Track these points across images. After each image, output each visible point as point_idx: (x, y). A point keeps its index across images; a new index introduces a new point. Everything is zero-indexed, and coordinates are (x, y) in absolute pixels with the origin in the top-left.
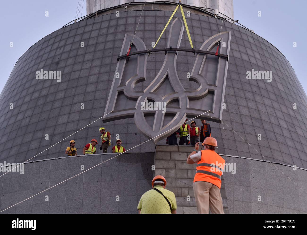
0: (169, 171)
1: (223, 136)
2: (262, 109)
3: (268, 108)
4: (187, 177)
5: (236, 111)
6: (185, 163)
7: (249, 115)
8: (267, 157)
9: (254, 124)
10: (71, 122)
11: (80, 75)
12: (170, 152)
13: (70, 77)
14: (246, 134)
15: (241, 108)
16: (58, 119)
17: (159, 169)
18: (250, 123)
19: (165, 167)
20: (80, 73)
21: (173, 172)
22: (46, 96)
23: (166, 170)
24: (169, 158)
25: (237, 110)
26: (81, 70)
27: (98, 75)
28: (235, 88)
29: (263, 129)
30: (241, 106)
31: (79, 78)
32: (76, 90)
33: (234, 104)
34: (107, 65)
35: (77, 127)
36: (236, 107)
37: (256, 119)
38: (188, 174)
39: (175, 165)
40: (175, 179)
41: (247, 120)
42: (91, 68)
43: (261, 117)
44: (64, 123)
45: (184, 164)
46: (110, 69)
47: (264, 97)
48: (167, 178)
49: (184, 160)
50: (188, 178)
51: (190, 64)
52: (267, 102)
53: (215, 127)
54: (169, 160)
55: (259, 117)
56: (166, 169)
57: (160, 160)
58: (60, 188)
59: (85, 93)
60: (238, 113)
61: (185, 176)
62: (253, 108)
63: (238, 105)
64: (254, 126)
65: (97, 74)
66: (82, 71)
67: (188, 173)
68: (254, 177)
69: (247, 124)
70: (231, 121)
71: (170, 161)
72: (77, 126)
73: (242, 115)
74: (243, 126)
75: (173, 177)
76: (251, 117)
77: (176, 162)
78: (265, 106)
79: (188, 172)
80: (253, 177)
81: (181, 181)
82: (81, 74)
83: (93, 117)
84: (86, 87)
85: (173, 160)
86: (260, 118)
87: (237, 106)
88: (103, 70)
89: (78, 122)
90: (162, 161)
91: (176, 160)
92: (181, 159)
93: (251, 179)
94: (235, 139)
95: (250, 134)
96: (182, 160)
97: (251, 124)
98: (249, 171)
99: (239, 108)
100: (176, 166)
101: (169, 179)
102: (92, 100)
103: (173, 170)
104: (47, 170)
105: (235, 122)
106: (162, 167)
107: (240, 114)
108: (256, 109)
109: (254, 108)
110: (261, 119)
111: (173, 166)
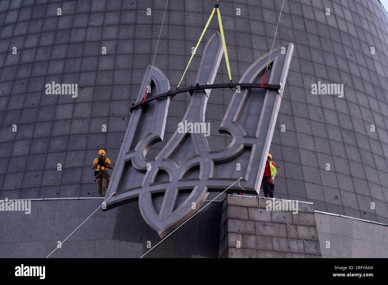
0: (247, 238)
1: (302, 161)
2: (355, 112)
3: (363, 110)
4: (271, 249)
5: (320, 118)
6: (268, 225)
7: (337, 124)
8: (363, 195)
9: (345, 140)
10: (78, 119)
11: (86, 37)
12: (248, 207)
13: (70, 38)
14: (334, 158)
15: (326, 112)
16: (56, 110)
17: (234, 234)
18: (339, 139)
19: (241, 231)
20: (86, 32)
21: (253, 238)
22: (32, 64)
23: (243, 236)
24: (246, 217)
25: (321, 116)
26: (87, 27)
27: (115, 42)
28: (319, 77)
29: (357, 149)
30: (327, 109)
31: (84, 42)
32: (81, 63)
33: (317, 106)
34: (129, 25)
35: (89, 129)
36: (319, 111)
37: (347, 131)
38: (273, 245)
39: (255, 228)
40: (256, 251)
41: (334, 134)
42: (103, 26)
43: (354, 128)
44: (68, 119)
45: (268, 228)
46: (135, 34)
47: (357, 92)
48: (245, 248)
49: (267, 222)
50: (273, 251)
51: (254, 34)
52: (362, 100)
53: (291, 145)
54: (246, 220)
55: (351, 128)
56: (242, 234)
57: (234, 219)
58: (86, 244)
59: (97, 70)
60: (323, 121)
61: (269, 246)
62: (342, 112)
63: (322, 108)
64: (344, 143)
65: (115, 40)
66: (90, 29)
67: (273, 242)
68: (357, 245)
69: (335, 140)
70: (313, 136)
71: (248, 222)
72: (89, 127)
73: (329, 124)
74: (330, 144)
75: (253, 248)
76: (341, 128)
77: (257, 224)
78: (360, 108)
79: (273, 240)
80: (355, 246)
81: (264, 255)
82: (87, 35)
83: (112, 114)
84: (98, 61)
85: (252, 220)
86: (353, 130)
87: (320, 109)
88: (123, 34)
89: (90, 121)
90: (236, 221)
91: (256, 221)
92: (263, 219)
93: (353, 249)
94: (319, 166)
95: (339, 157)
96: (265, 222)
97: (341, 140)
98: (351, 237)
99: (323, 114)
100: (256, 230)
101: (248, 250)
102: (109, 86)
103: (252, 236)
104: (66, 214)
105: (318, 137)
106: (237, 231)
107: (325, 123)
108: (348, 113)
109: (345, 112)
110: (354, 132)
111: (253, 229)
